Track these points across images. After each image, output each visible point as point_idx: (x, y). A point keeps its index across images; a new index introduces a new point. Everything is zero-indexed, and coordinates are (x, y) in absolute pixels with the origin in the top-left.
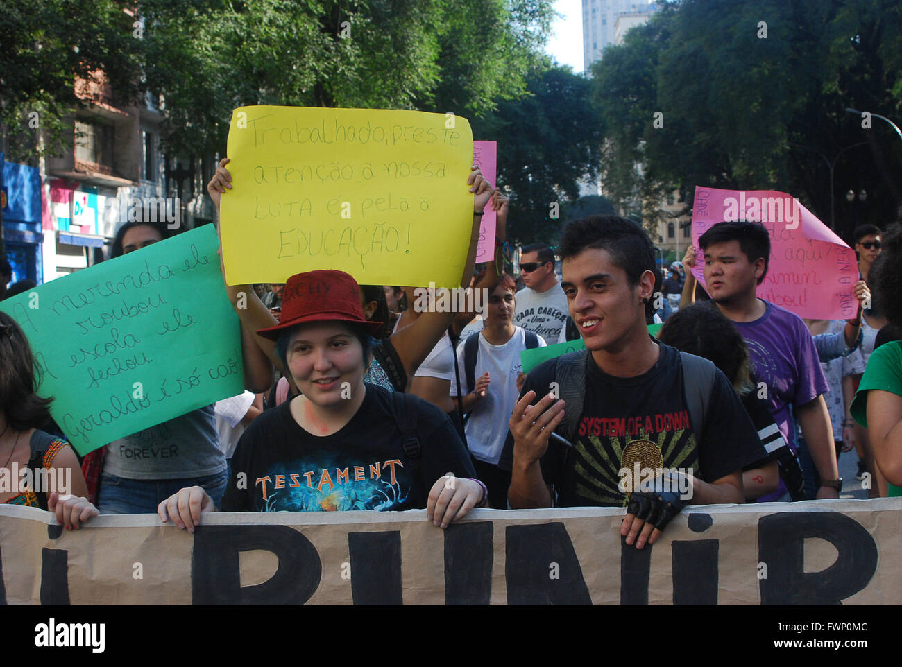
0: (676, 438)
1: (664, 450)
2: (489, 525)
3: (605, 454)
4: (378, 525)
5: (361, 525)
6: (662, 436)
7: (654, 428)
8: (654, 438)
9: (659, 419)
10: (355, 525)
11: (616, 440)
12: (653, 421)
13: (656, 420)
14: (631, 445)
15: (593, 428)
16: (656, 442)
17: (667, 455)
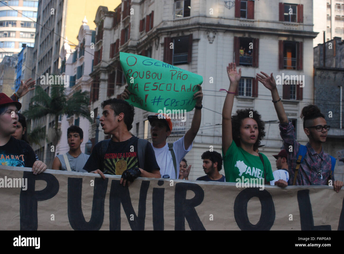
0: (131, 159)
1: (128, 162)
2: (107, 179)
3: (110, 163)
4: (76, 176)
5: (72, 175)
6: (128, 159)
7: (125, 156)
8: (125, 159)
9: (127, 154)
10: (70, 175)
11: (114, 160)
12: (125, 154)
13: (126, 154)
14: (119, 161)
15: (108, 156)
16: (126, 160)
17: (129, 164)
